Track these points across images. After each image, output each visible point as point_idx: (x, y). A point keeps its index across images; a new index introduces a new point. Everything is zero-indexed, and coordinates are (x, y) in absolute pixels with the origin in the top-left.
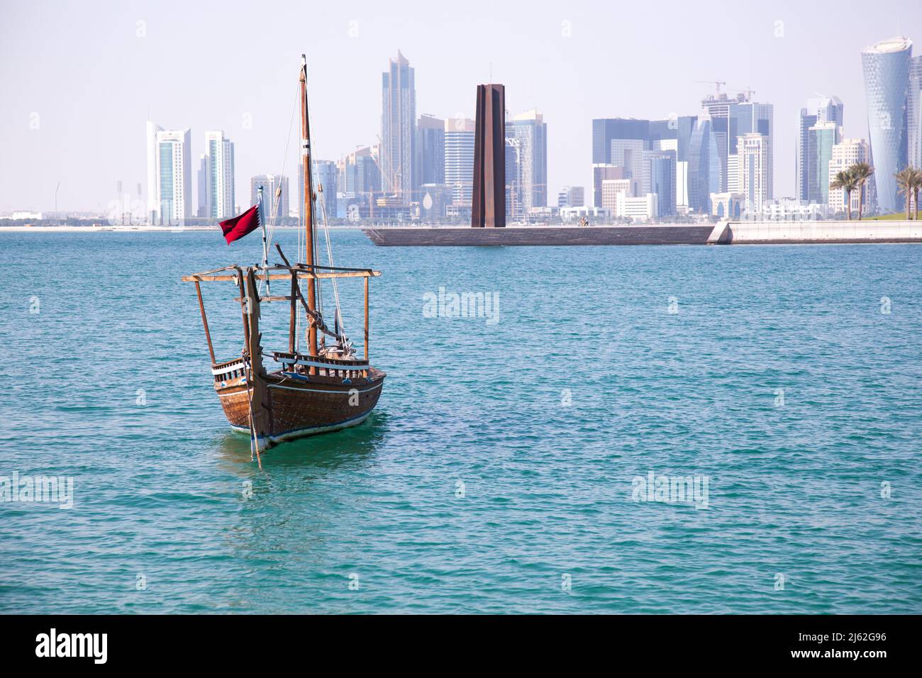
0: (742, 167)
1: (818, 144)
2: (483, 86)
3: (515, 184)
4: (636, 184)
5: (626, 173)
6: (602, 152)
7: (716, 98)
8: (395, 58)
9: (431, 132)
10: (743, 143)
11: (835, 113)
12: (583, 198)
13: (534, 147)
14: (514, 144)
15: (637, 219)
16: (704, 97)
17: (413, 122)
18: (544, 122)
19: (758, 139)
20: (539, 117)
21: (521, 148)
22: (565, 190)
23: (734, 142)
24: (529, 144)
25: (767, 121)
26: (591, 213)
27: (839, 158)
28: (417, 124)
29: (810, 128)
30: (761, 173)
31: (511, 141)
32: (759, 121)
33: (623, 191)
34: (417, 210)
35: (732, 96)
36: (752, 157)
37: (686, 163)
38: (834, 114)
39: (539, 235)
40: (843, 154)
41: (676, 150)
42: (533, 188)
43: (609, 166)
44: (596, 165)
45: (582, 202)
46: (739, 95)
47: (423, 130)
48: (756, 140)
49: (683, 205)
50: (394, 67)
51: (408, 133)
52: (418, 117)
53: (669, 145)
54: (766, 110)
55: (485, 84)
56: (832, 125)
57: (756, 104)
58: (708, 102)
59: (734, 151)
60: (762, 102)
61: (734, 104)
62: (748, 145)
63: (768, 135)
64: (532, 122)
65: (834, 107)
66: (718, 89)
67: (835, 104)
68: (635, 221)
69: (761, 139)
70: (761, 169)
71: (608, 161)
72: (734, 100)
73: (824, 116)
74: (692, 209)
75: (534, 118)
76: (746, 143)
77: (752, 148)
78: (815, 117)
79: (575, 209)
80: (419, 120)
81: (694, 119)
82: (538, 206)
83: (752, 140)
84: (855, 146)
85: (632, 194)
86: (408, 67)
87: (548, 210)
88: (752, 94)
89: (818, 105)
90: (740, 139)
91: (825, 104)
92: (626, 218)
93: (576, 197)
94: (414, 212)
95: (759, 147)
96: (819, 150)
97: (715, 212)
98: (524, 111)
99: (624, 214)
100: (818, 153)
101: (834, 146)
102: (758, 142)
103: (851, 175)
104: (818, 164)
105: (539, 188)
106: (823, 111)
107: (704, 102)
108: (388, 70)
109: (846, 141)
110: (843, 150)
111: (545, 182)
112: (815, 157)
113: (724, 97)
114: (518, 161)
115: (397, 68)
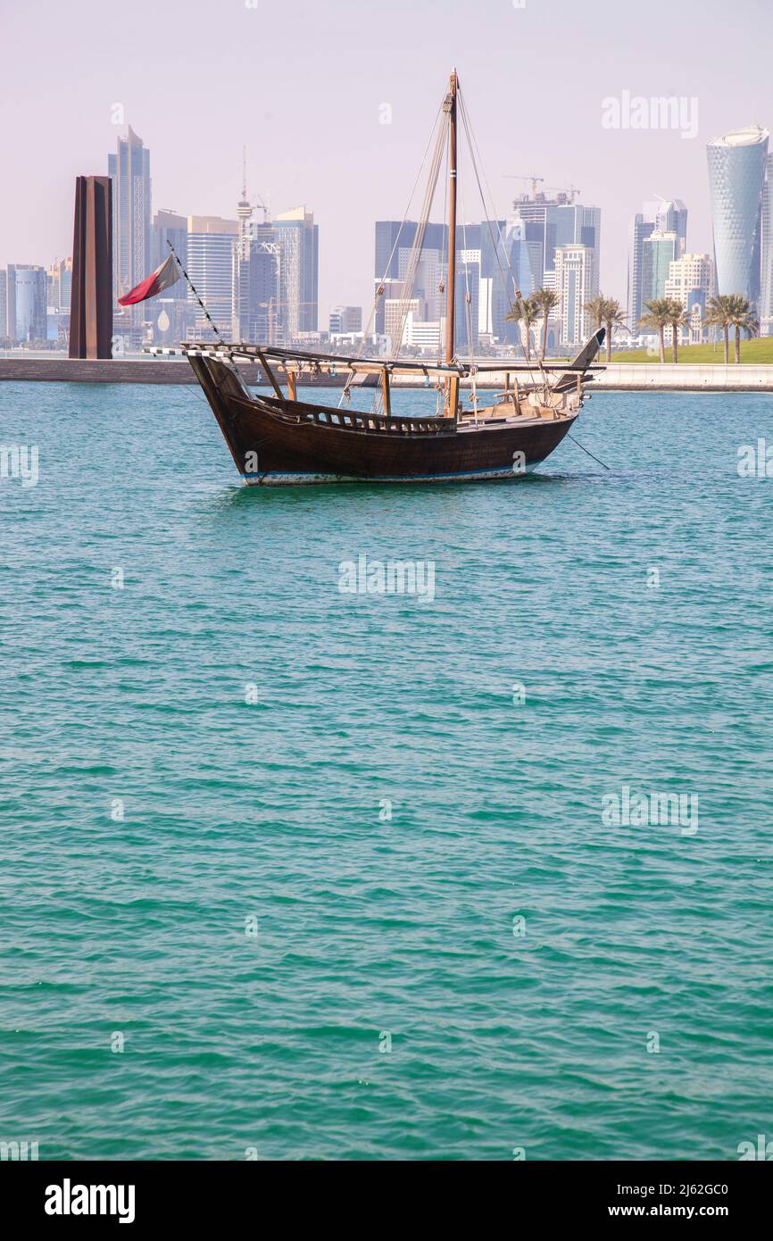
0: (560, 286)
1: (654, 259)
2: (83, 178)
3: (274, 301)
4: (427, 305)
5: (416, 291)
6: (387, 263)
7: (531, 199)
8: (125, 137)
9: (171, 232)
10: (561, 256)
11: (677, 220)
12: (360, 321)
13: (302, 255)
14: (274, 250)
15: (425, 349)
16: (517, 196)
17: (147, 219)
18: (315, 223)
19: (580, 252)
20: (309, 217)
21: (282, 256)
22: (337, 311)
23: (552, 255)
24: (296, 252)
25: (593, 229)
26: (369, 340)
27: (678, 278)
28: (152, 222)
29: (645, 240)
30: (583, 294)
31: (269, 246)
32: (583, 228)
33: (410, 314)
34: (150, 332)
35: (551, 196)
36: (572, 274)
37: (491, 280)
38: (676, 222)
39: (147, 371)
40: (683, 273)
41: (479, 261)
42: (301, 308)
43: (395, 281)
44: (377, 280)
45: (360, 326)
46: (560, 195)
47: (161, 230)
48: (577, 252)
49: (487, 333)
50: (123, 147)
51: (141, 233)
52: (154, 213)
53: (470, 256)
54: (591, 214)
55: (87, 175)
56: (672, 236)
57: (579, 207)
58: (521, 203)
59: (551, 266)
60: (587, 205)
61: (552, 206)
62: (568, 259)
63: (593, 247)
64: (299, 224)
65: (676, 212)
66: (534, 187)
67: (677, 209)
68: (423, 351)
69: (583, 252)
70: (583, 290)
71: (394, 275)
72: (553, 202)
73: (664, 224)
74: (497, 338)
75: (303, 219)
76: (565, 256)
77: (572, 263)
78: (652, 225)
79: (350, 335)
80: (155, 217)
81: (502, 224)
82: (306, 331)
83: (573, 252)
84: (697, 263)
85: (420, 318)
86: (141, 148)
87: (317, 335)
88: (576, 194)
89: (656, 210)
90: (558, 252)
91: (665, 208)
92: (412, 348)
93: (352, 318)
94: (146, 335)
95: (581, 262)
96: (654, 267)
97: (524, 343)
98: (290, 208)
99: (410, 343)
100: (654, 272)
101: (673, 263)
102: (581, 255)
103: (530, 305)
104: (654, 284)
105: (307, 308)
106: (663, 218)
107: (516, 203)
108: (115, 151)
109: (687, 256)
110: (683, 268)
111: (316, 299)
112: (650, 276)
113: (541, 198)
114: (278, 272)
115: (127, 149)
